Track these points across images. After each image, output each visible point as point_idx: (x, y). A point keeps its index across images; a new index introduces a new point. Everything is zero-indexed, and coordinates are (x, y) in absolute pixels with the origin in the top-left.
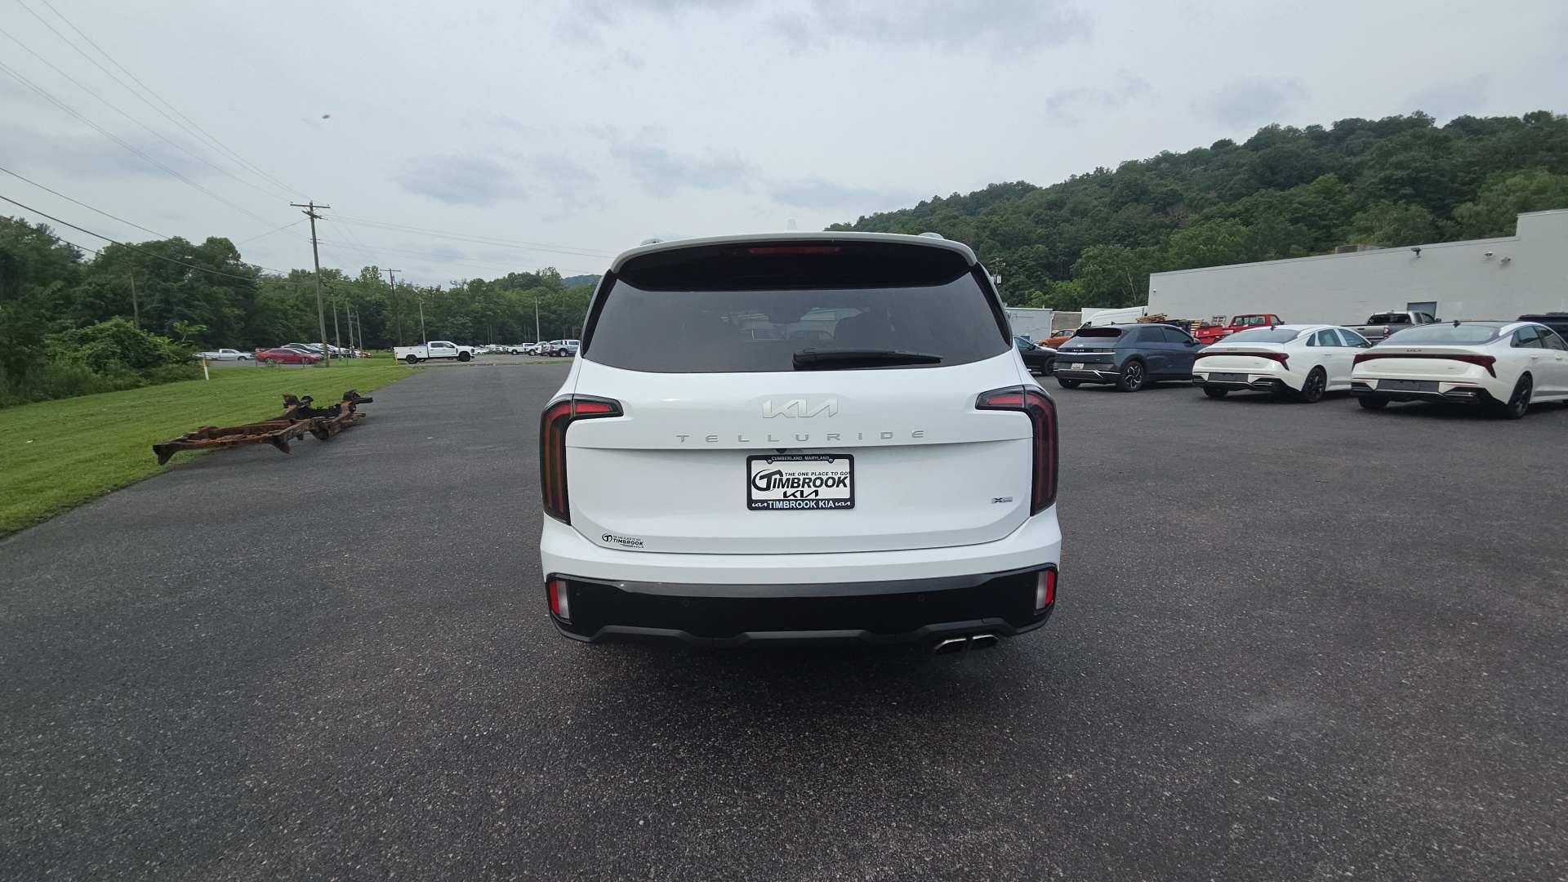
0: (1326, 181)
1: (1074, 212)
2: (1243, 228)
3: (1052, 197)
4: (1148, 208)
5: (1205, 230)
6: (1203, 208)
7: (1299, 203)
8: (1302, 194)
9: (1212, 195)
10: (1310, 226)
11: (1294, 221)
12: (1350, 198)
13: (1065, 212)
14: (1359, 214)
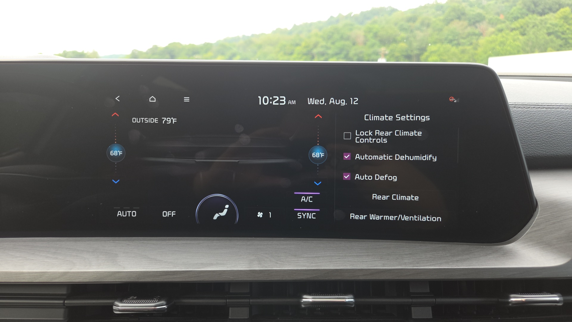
0: (565, 12)
1: (422, 24)
2: (521, 37)
3: (410, 15)
4: (466, 23)
5: (500, 37)
6: (496, 24)
7: (551, 24)
8: (552, 18)
9: (502, 17)
10: (558, 37)
11: (549, 34)
13: (417, 24)
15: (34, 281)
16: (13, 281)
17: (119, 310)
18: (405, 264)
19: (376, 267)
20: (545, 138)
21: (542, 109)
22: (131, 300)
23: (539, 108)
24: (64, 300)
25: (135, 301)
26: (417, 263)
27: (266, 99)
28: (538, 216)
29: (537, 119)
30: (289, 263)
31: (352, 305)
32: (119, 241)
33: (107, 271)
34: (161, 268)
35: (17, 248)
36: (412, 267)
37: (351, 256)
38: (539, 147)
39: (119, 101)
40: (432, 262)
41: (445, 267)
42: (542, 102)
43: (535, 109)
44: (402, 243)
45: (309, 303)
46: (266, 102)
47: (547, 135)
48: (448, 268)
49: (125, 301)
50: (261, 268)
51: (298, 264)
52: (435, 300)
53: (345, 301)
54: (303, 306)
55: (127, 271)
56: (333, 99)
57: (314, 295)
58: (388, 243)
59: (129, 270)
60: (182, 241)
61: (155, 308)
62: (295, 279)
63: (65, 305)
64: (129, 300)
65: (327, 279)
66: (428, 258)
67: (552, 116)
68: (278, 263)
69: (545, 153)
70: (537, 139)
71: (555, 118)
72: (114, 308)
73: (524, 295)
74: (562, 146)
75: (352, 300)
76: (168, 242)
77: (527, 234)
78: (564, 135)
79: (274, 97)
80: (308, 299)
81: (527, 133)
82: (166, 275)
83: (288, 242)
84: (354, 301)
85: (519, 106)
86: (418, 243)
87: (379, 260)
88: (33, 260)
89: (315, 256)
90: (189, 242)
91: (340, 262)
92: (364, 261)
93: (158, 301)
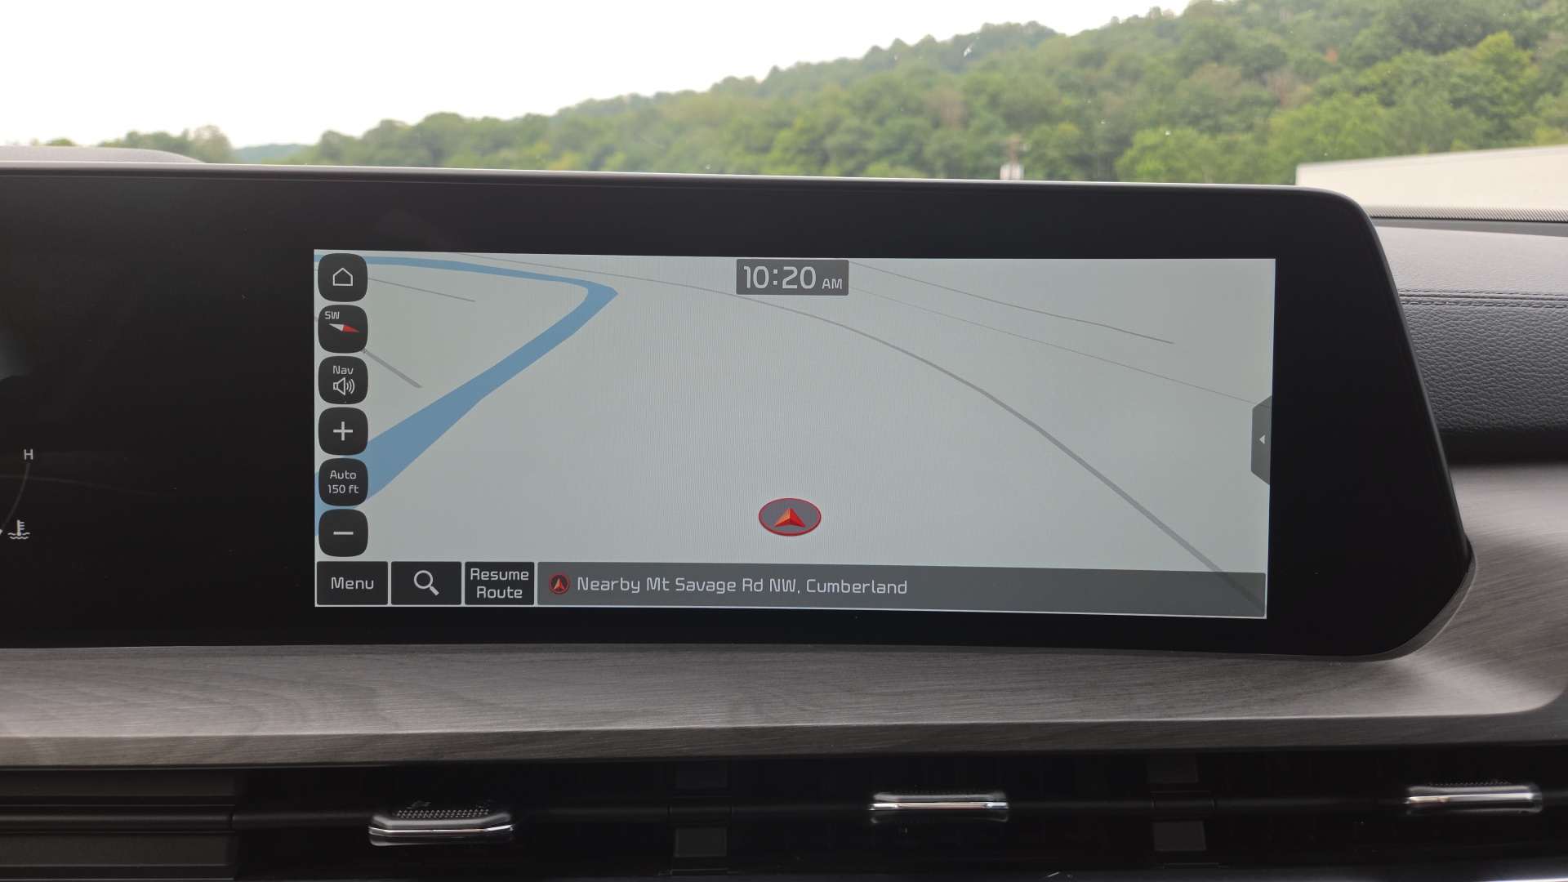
0: (1497, 45)
1: (1121, 72)
2: (1381, 111)
3: (1087, 47)
4: (1236, 71)
5: (1325, 111)
6: (1316, 76)
7: (1461, 76)
8: (1464, 62)
10: (1480, 112)
11: (1457, 103)
12: (1531, 73)
13: (1107, 72)
14: (1548, 98)
15: (153, 763)
16: (95, 763)
17: (386, 838)
18: (1139, 709)
19: (1064, 718)
20: (1487, 383)
21: (1477, 308)
22: (416, 811)
23: (1470, 303)
24: (231, 812)
25: (428, 814)
26: (1170, 708)
27: (761, 274)
28: (1475, 584)
29: (1464, 333)
30: (836, 708)
31: (1004, 818)
32: (373, 653)
33: (351, 735)
34: (497, 724)
35: (98, 675)
36: (1157, 717)
37: (994, 690)
38: (1471, 405)
40: (1208, 703)
41: (1243, 716)
42: (1478, 289)
43: (1459, 307)
44: (1125, 657)
45: (891, 812)
46: (761, 281)
47: (1492, 374)
48: (1251, 720)
49: (401, 814)
50: (763, 723)
51: (859, 712)
52: (1213, 803)
53: (984, 807)
54: (874, 821)
55: (405, 732)
57: (904, 794)
58: (1089, 657)
59: (410, 732)
60: (543, 654)
61: (482, 832)
62: (852, 751)
63: (233, 826)
64: (411, 811)
65: (936, 750)
66: (1196, 694)
67: (1504, 325)
68: (807, 710)
69: (1486, 420)
70: (1467, 385)
71: (1511, 330)
72: (371, 833)
73: (1442, 787)
74: (1528, 403)
75: (1003, 804)
76: (505, 655)
77: (1447, 630)
78: (1533, 373)
79: (785, 268)
80: (887, 803)
81: (1441, 368)
82: (512, 743)
83: (826, 655)
84: (1007, 808)
85: (1420, 298)
86: (1167, 656)
87: (1072, 701)
88: (144, 705)
89: (902, 690)
90: (563, 656)
91: (969, 706)
92: (1031, 704)
93: (490, 814)
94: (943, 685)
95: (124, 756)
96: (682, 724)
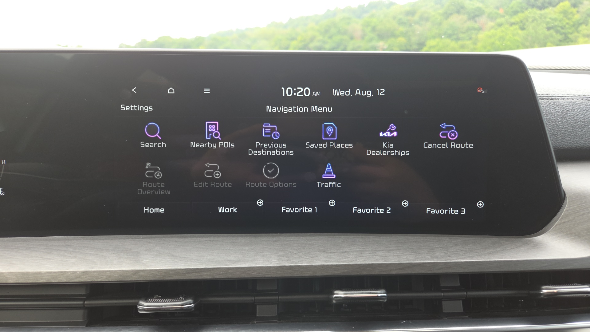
15: (53, 282)
16: (31, 282)
17: (144, 310)
18: (437, 257)
19: (408, 261)
20: (570, 130)
21: (566, 101)
22: (156, 299)
23: (563, 99)
24: (84, 300)
25: (161, 300)
26: (449, 257)
27: (289, 91)
28: (567, 208)
29: (561, 111)
30: (319, 258)
31: (385, 300)
32: (138, 238)
33: (130, 270)
34: (187, 265)
35: (31, 248)
36: (444, 260)
37: (381, 251)
38: (564, 138)
39: (136, 92)
40: (464, 255)
41: (478, 260)
42: (566, 94)
43: (559, 100)
44: (431, 237)
45: (341, 298)
46: (289, 93)
47: (572, 126)
48: (481, 261)
49: (150, 300)
50: (290, 264)
51: (328, 259)
52: (466, 293)
53: (377, 296)
54: (334, 302)
55: (151, 269)
56: (359, 90)
57: (346, 291)
58: (417, 237)
59: (153, 269)
60: (205, 238)
61: (182, 307)
62: (326, 275)
63: (85, 306)
64: (154, 299)
65: (358, 274)
66: (459, 251)
67: (577, 107)
68: (308, 259)
69: (570, 144)
70: (563, 131)
71: (580, 109)
72: (138, 308)
73: (555, 286)
74: (586, 138)
75: (385, 295)
76: (190, 239)
77: (556, 226)
78: (588, 126)
79: (298, 88)
80: (340, 294)
81: (553, 124)
82: (193, 273)
83: (315, 238)
84: (386, 296)
85: (544, 97)
86: (448, 237)
87: (411, 254)
88: (50, 259)
89: (345, 251)
90: (212, 239)
91: (371, 257)
92: (394, 256)
93: (185, 300)
94: (361, 249)
95: (42, 279)
96: (259, 265)
